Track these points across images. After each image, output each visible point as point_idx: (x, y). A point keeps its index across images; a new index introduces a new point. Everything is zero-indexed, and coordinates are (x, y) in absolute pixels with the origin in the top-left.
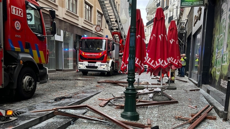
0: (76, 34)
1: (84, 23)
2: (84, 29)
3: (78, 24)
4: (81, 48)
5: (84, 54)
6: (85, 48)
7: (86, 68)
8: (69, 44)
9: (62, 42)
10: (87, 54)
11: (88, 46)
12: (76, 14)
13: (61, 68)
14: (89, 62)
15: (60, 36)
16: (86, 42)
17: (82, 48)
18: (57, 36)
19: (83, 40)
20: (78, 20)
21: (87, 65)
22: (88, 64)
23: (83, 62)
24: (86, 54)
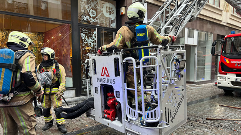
0: (217, 34)
1: (230, 18)
2: (230, 26)
3: (221, 21)
4: (223, 52)
5: (230, 61)
6: (231, 52)
7: (231, 85)
8: (206, 48)
9: (195, 46)
10: (235, 62)
11: (236, 48)
12: (218, 8)
13: (192, 80)
14: (237, 76)
15: (193, 38)
16: (232, 43)
17: (225, 52)
18: (188, 38)
19: (228, 39)
20: (222, 15)
21: (235, 81)
22: (236, 79)
23: (226, 74)
24: (232, 62)
